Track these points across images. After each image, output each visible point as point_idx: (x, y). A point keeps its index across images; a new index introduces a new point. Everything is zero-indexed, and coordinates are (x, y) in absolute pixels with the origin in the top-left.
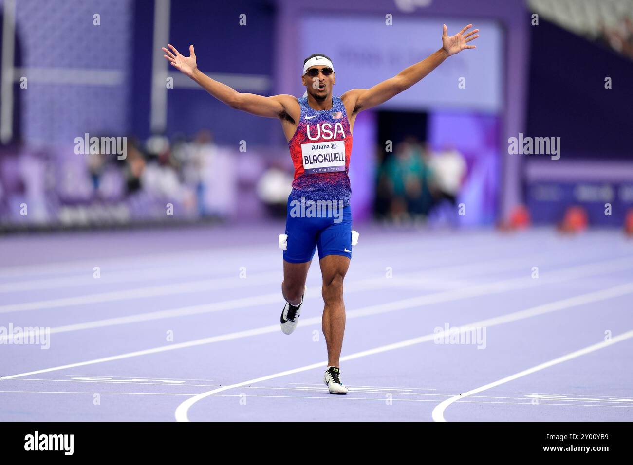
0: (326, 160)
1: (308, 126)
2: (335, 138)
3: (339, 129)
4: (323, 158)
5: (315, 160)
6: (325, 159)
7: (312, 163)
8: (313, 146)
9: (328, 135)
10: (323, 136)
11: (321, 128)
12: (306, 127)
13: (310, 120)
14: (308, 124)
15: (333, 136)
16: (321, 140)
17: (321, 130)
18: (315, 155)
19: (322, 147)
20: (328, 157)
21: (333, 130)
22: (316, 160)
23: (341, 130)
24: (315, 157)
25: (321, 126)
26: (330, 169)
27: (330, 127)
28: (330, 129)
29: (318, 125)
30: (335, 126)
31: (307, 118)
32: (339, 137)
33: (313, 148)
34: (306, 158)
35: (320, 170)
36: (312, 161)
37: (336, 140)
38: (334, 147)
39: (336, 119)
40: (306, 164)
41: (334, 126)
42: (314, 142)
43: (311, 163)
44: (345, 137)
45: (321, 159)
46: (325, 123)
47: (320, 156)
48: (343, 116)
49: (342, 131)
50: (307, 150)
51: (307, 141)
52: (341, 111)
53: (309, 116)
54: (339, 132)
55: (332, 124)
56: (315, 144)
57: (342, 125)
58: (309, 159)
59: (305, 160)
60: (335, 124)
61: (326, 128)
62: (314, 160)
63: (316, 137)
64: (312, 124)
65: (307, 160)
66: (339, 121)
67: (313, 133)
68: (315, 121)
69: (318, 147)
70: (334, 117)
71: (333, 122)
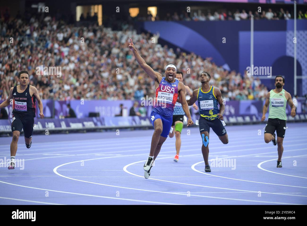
1: (162, 86)
2: (170, 92)
3: (173, 89)
9: (168, 90)
10: (166, 90)
11: (166, 87)
12: (161, 86)
13: (163, 84)
16: (165, 91)
17: (166, 88)
19: (165, 94)
21: (170, 89)
25: (167, 87)
27: (170, 88)
29: (166, 86)
31: (163, 83)
32: (172, 92)
33: (162, 93)
37: (171, 93)
38: (169, 95)
42: (163, 91)
44: (174, 93)
46: (169, 86)
48: (176, 86)
49: (174, 91)
50: (159, 94)
51: (160, 91)
53: (164, 82)
54: (172, 91)
56: (163, 92)
57: (175, 89)
60: (172, 88)
61: (168, 88)
66: (174, 87)
67: (163, 89)
68: (165, 85)
69: (163, 94)
70: (172, 86)
71: (172, 87)
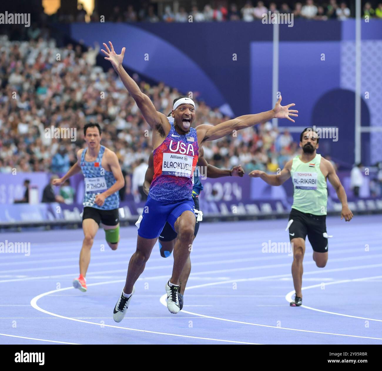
0: (179, 167)
1: (172, 141)
2: (187, 153)
3: (191, 148)
4: (177, 165)
5: (171, 165)
7: (169, 167)
8: (172, 156)
9: (183, 151)
10: (180, 150)
12: (170, 141)
13: (174, 138)
14: (172, 140)
15: (186, 152)
16: (178, 152)
17: (180, 146)
18: (172, 162)
19: (178, 158)
20: (180, 165)
21: (186, 148)
22: (172, 165)
23: (192, 149)
24: (171, 163)
25: (180, 143)
28: (184, 147)
31: (173, 135)
32: (190, 154)
34: (165, 163)
35: (173, 173)
36: (169, 166)
37: (188, 155)
38: (186, 159)
39: (189, 142)
40: (164, 167)
42: (173, 153)
43: (168, 167)
44: (193, 155)
45: (175, 165)
46: (183, 142)
48: (195, 140)
49: (192, 150)
50: (167, 157)
51: (168, 151)
52: (194, 137)
53: (174, 135)
54: (190, 150)
55: (186, 144)
57: (193, 146)
58: (167, 164)
59: (164, 164)
60: (188, 145)
62: (170, 165)
63: (175, 150)
64: (175, 141)
65: (166, 164)
66: (191, 143)
67: (174, 147)
68: (177, 139)
69: (175, 157)
70: (188, 140)
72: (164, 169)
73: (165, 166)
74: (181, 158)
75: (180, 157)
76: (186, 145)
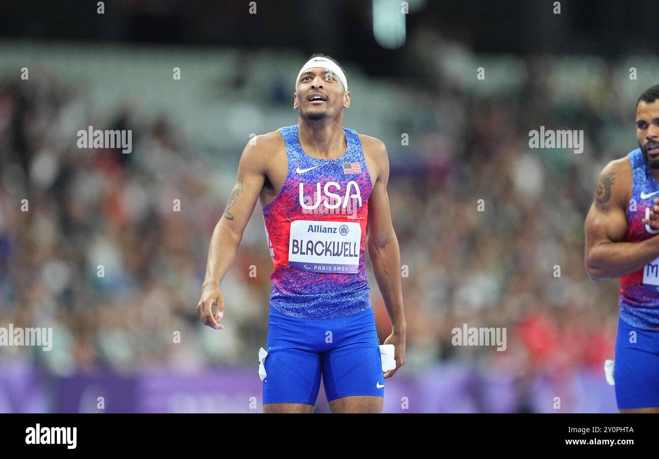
0: (328, 253)
1: (301, 186)
3: (353, 191)
4: (324, 248)
5: (310, 249)
6: (327, 250)
7: (304, 254)
8: (311, 226)
9: (334, 204)
11: (322, 190)
12: (298, 188)
13: (304, 176)
14: (302, 182)
15: (342, 204)
17: (323, 193)
18: (310, 242)
19: (325, 230)
20: (331, 248)
21: (342, 195)
22: (312, 249)
23: (356, 193)
24: (310, 245)
25: (322, 186)
26: (332, 269)
27: (339, 188)
28: (338, 191)
29: (319, 185)
30: (346, 187)
31: (299, 171)
33: (311, 228)
34: (296, 243)
35: (315, 267)
36: (304, 250)
38: (343, 231)
39: (349, 175)
40: (293, 253)
41: (344, 187)
43: (302, 253)
45: (319, 248)
46: (330, 180)
47: (320, 245)
48: (362, 169)
49: (358, 196)
52: (359, 161)
53: (303, 168)
54: (353, 197)
55: (342, 182)
56: (312, 223)
57: (360, 185)
58: (299, 246)
59: (294, 246)
60: (346, 184)
61: (332, 190)
62: (308, 249)
64: (309, 183)
65: (297, 246)
66: (355, 178)
68: (312, 177)
69: (318, 229)
70: (346, 171)
71: (344, 179)
72: (293, 258)
73: (296, 250)
74: (333, 230)
75: (329, 228)
76: (341, 186)
